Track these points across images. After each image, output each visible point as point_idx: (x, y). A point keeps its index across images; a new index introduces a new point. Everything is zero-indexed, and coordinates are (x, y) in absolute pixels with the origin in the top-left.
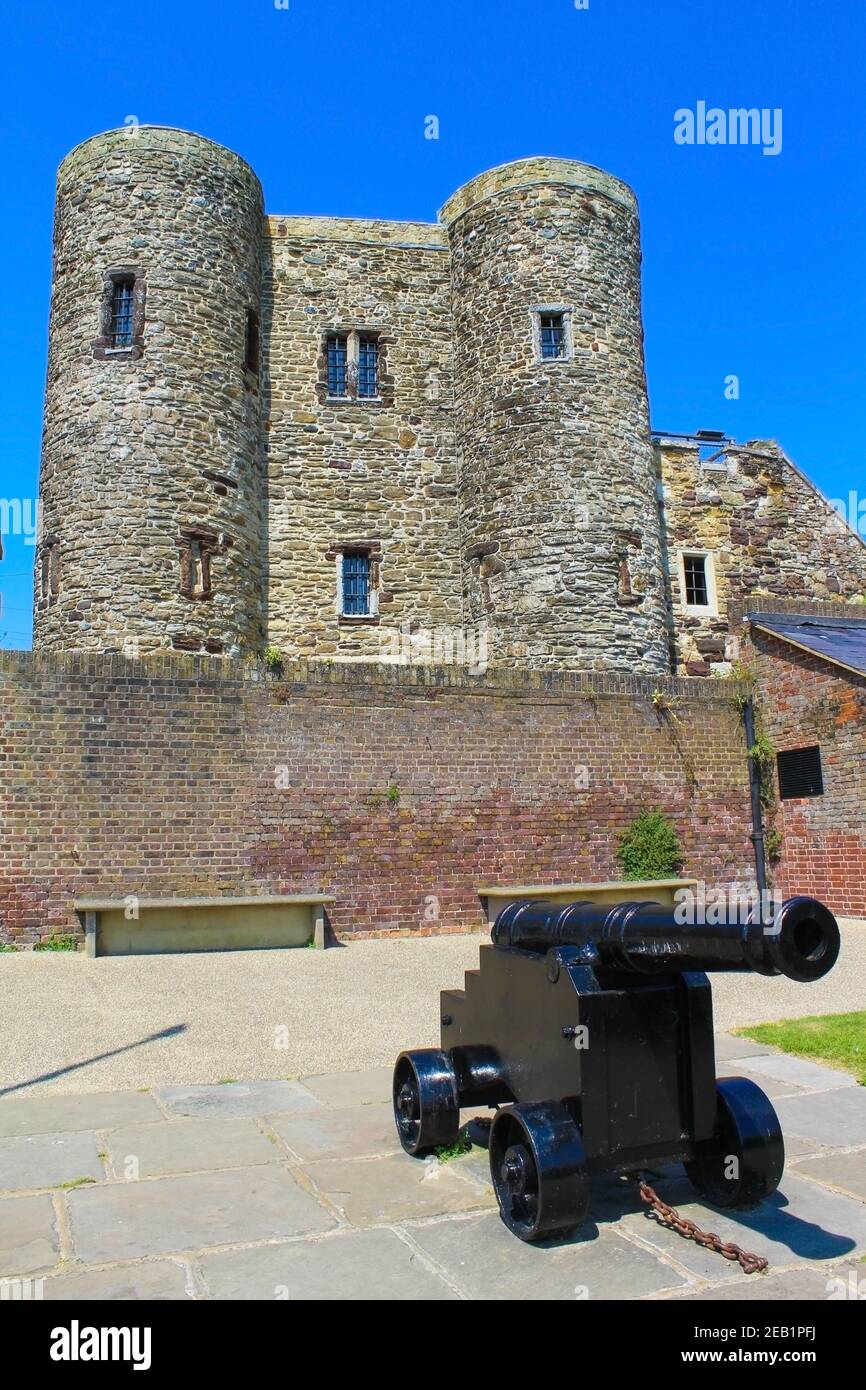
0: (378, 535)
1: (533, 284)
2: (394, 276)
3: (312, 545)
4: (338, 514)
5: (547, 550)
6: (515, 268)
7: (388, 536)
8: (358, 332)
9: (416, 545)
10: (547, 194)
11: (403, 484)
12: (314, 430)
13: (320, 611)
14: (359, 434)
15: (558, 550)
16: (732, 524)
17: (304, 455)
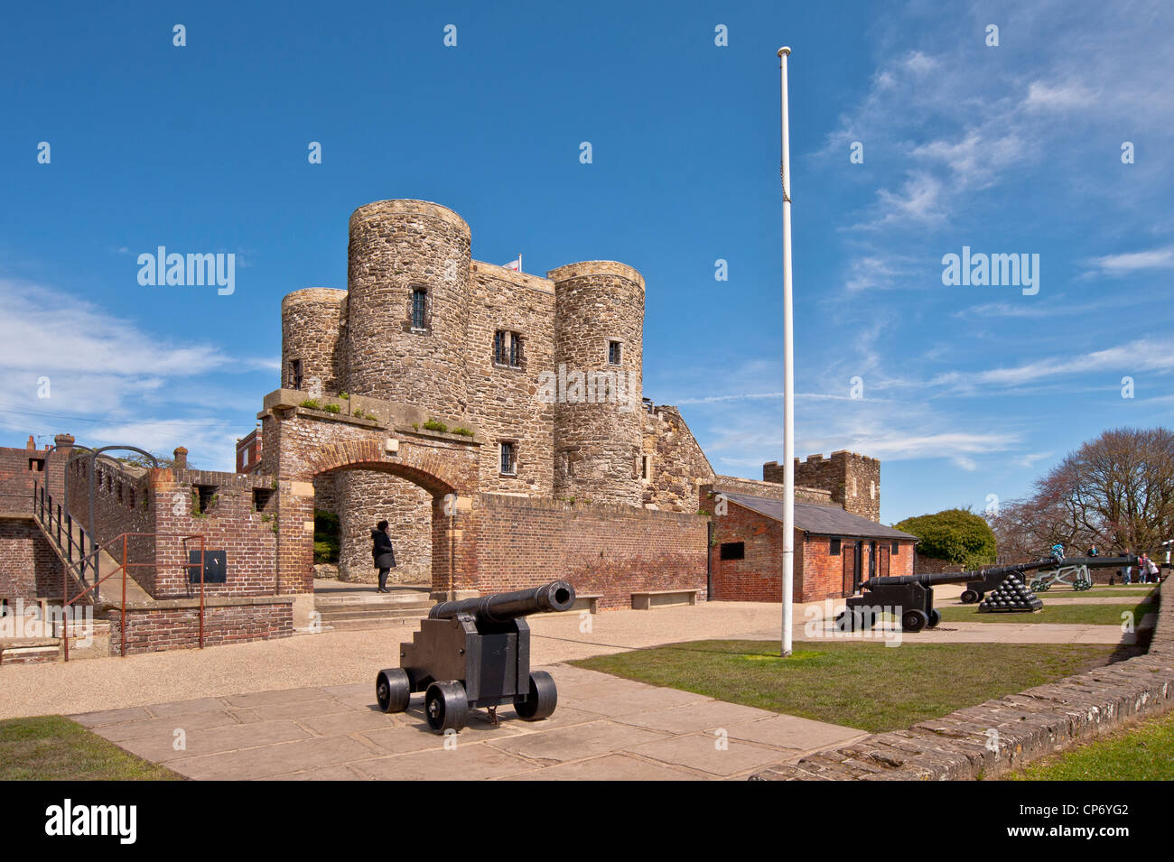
0: (518, 436)
1: (607, 326)
2: (529, 305)
3: (488, 438)
4: (500, 424)
5: (605, 452)
6: (599, 316)
7: (523, 437)
8: (511, 332)
9: (535, 442)
10: (617, 281)
11: (530, 412)
12: (489, 380)
13: (490, 470)
14: (511, 386)
15: (610, 453)
16: (658, 443)
17: (483, 392)
